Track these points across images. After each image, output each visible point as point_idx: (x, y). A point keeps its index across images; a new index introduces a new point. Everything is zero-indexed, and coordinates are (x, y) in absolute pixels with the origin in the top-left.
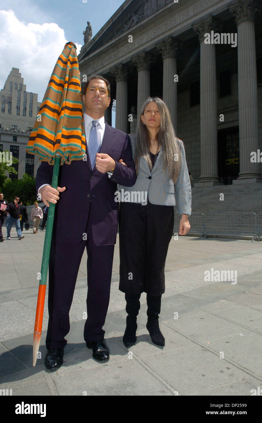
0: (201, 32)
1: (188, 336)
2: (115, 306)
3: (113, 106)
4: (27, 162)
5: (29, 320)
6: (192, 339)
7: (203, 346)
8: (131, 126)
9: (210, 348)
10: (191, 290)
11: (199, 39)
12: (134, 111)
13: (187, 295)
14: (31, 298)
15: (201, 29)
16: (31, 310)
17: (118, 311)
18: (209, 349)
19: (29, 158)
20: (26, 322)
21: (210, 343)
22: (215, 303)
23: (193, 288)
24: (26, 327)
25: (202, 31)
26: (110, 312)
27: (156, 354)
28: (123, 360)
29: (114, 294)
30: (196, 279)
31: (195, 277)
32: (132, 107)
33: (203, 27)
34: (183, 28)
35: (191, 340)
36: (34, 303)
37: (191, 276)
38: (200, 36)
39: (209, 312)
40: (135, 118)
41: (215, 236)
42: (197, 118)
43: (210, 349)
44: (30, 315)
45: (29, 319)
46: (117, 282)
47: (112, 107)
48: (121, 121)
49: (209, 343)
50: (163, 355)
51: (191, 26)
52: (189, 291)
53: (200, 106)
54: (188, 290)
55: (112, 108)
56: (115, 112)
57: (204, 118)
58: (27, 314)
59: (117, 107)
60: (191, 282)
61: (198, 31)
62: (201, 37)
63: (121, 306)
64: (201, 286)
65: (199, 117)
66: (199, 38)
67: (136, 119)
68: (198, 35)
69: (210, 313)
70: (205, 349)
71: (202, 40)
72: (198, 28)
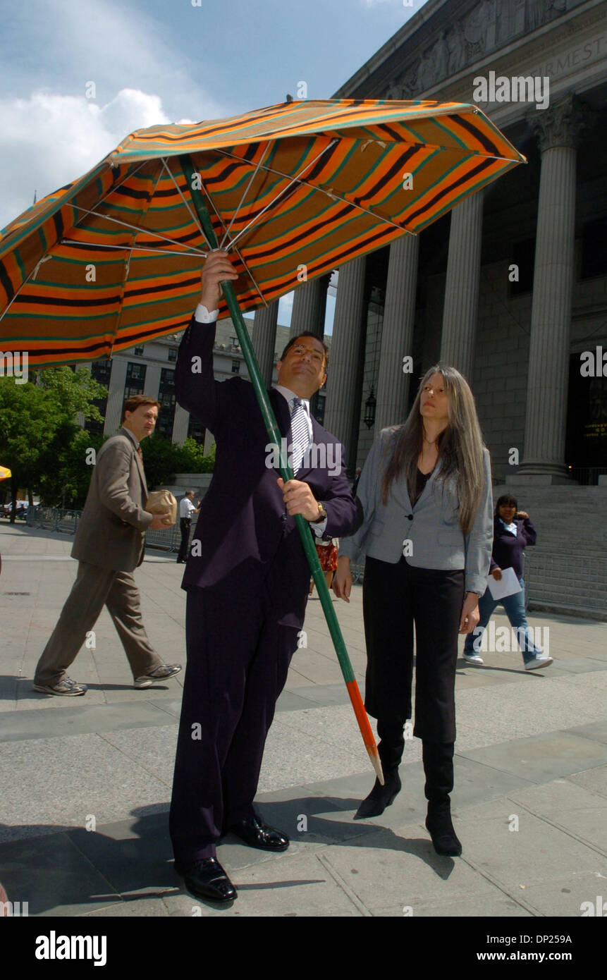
0: (544, 128)
1: (475, 864)
2: (313, 770)
3: (330, 283)
4: (126, 397)
5: (123, 786)
6: (484, 873)
7: (508, 892)
8: (368, 333)
9: (525, 901)
10: (486, 745)
11: (539, 146)
12: (379, 298)
13: (477, 759)
14: (128, 731)
15: (546, 124)
16: (128, 761)
17: (321, 783)
18: (521, 902)
19: (133, 388)
20: (118, 789)
21: (526, 888)
22: (542, 787)
23: (492, 741)
24: (119, 802)
25: (547, 126)
26: (301, 785)
27: (402, 899)
28: (330, 908)
29: (311, 738)
30: (499, 719)
31: (497, 712)
32: (374, 290)
33: (549, 118)
34: (503, 118)
35: (483, 876)
36: (134, 742)
37: (488, 708)
38: (542, 138)
39: (527, 808)
40: (379, 314)
41: (549, 607)
42: (525, 323)
43: (525, 903)
44: (126, 772)
45: (124, 782)
46: (317, 709)
47: (328, 287)
48: (348, 320)
49: (523, 887)
50: (417, 904)
51: (522, 115)
52: (481, 748)
53: (532, 296)
54: (479, 746)
55: (328, 289)
56: (335, 299)
57: (539, 325)
58: (119, 770)
59: (340, 288)
60: (487, 725)
61: (538, 127)
62: (544, 141)
63: (325, 769)
64: (511, 738)
65: (529, 322)
66: (539, 143)
67: (381, 317)
68: (538, 137)
69: (528, 811)
70: (513, 901)
71: (545, 149)
72: (539, 121)
